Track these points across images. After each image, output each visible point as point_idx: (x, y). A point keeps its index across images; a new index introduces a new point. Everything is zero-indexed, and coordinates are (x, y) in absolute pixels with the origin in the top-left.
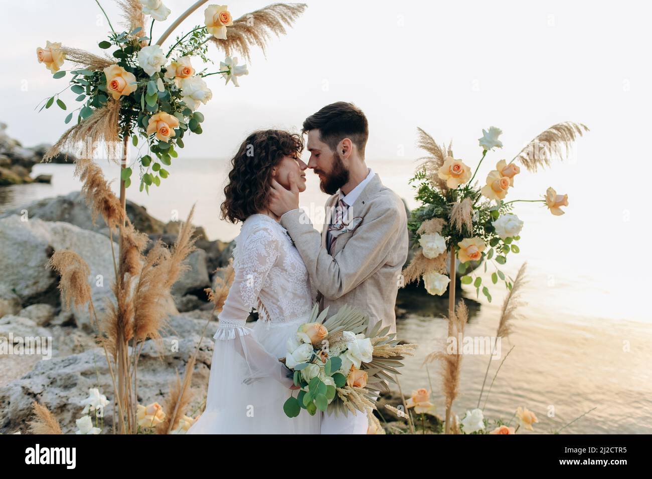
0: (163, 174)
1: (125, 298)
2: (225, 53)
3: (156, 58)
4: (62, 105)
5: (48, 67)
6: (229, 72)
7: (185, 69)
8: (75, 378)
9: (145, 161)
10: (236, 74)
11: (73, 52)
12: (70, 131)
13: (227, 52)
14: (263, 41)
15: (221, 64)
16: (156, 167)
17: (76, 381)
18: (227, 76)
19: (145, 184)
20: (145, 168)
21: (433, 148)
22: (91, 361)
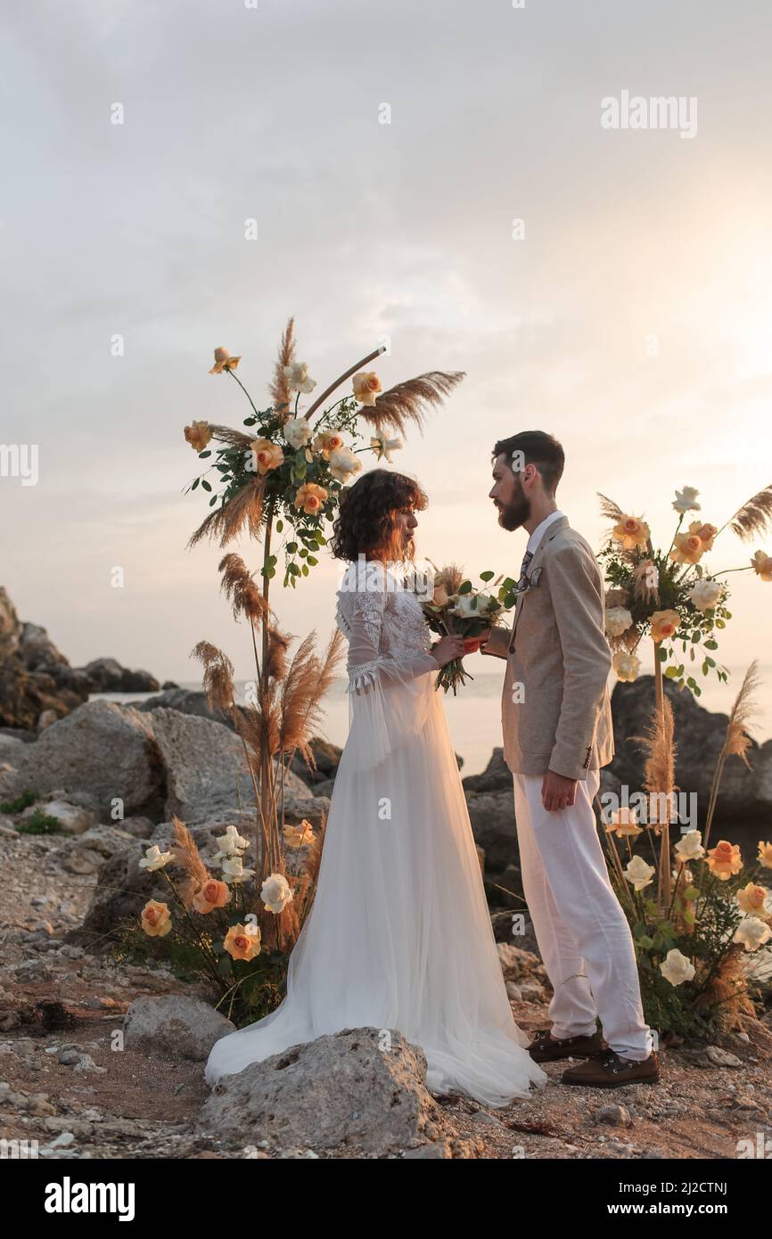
0: (312, 561)
1: (269, 704)
2: (375, 427)
3: (303, 430)
4: (207, 486)
5: (194, 447)
6: (380, 448)
7: (333, 439)
8: (205, 836)
9: (291, 548)
10: (388, 448)
11: (219, 430)
12: (212, 515)
13: (378, 427)
14: (418, 413)
15: (373, 439)
16: (303, 554)
17: (206, 841)
18: (378, 452)
19: (290, 575)
20: (291, 555)
21: (616, 514)
22: (223, 820)
